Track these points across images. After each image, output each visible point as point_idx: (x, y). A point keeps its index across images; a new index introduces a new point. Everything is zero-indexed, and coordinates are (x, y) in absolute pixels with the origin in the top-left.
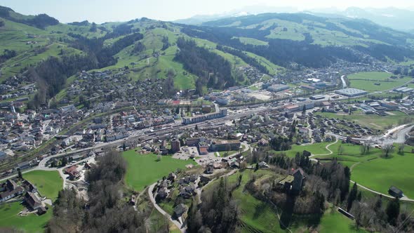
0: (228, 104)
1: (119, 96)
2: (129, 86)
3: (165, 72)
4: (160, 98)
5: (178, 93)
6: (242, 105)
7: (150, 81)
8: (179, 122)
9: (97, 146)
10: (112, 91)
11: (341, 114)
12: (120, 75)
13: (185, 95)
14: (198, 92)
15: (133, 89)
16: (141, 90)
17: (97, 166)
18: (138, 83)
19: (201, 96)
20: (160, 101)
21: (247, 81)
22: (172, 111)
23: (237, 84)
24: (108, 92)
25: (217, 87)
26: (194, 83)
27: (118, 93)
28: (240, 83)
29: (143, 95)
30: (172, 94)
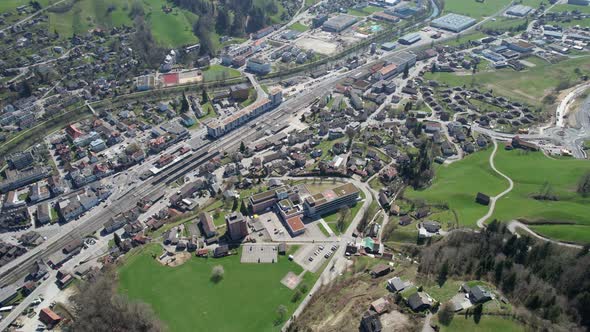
0: (272, 72)
1: (44, 80)
2: (58, 52)
3: (125, 9)
4: (137, 74)
5: (169, 57)
6: (298, 71)
7: (101, 35)
8: (198, 133)
9: (49, 241)
10: (24, 70)
11: (461, 73)
12: (28, 25)
13: (183, 59)
14: (205, 50)
15: (70, 59)
16: (87, 57)
17: (71, 307)
18: (75, 40)
19: (212, 57)
20: (138, 81)
21: (284, 14)
22: (174, 106)
23: (269, 22)
24: (14, 74)
25: (234, 32)
26: (190, 28)
27: (38, 73)
28: (273, 18)
29: (96, 70)
30: (155, 62)
